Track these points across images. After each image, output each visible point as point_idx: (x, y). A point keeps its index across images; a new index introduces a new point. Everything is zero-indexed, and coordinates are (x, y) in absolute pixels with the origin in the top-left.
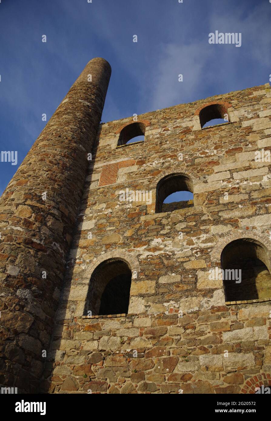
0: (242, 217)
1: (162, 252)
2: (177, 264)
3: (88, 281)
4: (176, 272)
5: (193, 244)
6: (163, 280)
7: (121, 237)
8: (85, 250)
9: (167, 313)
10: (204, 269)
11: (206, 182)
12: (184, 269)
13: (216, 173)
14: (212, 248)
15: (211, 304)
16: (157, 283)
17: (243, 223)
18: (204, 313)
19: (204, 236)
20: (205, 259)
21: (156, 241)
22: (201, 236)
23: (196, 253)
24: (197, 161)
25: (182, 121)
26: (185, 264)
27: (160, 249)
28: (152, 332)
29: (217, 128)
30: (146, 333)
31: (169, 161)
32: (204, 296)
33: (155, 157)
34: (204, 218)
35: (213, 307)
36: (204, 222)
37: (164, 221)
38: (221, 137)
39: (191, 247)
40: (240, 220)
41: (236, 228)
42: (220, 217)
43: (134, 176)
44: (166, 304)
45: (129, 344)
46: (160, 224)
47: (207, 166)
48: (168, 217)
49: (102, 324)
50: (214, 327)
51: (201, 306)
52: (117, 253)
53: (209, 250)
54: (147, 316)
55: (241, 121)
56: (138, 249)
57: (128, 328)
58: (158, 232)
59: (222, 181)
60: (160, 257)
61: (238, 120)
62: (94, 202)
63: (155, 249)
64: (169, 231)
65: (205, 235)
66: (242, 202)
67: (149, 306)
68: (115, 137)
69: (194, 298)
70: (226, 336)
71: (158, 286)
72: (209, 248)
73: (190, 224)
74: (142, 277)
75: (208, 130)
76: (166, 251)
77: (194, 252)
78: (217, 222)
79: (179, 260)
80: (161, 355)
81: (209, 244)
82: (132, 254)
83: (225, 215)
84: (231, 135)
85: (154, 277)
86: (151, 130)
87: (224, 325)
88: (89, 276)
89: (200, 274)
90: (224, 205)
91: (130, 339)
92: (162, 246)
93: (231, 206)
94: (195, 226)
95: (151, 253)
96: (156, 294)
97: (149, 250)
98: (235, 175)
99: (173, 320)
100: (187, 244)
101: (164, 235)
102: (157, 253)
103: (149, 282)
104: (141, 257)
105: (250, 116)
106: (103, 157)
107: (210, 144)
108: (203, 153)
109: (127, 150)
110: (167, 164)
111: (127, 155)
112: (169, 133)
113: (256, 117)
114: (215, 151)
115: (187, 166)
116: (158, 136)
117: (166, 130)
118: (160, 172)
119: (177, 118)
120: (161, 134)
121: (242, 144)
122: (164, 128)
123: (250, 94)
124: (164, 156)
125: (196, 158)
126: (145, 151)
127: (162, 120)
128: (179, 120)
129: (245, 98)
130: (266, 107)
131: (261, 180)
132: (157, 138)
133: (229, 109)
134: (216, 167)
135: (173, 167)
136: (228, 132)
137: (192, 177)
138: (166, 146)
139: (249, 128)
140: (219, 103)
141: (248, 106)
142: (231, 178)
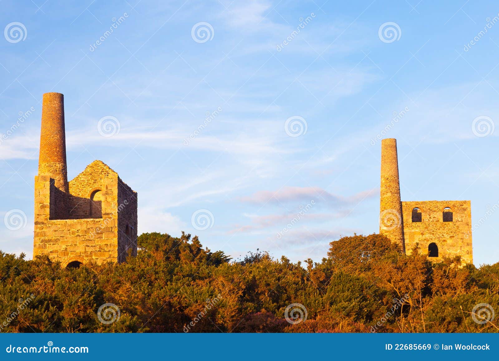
11: (442, 248)
13: (446, 245)
29: (448, 223)
33: (427, 233)
43: (420, 240)
47: (443, 242)
55: (456, 222)
59: (447, 249)
75: (445, 223)
84: (452, 229)
86: (425, 215)
98: (451, 247)
105: (460, 220)
106: (408, 227)
107: (445, 232)
108: (443, 235)
109: (417, 225)
110: (431, 237)
111: (417, 228)
112: (431, 220)
113: (462, 221)
114: (446, 235)
115: (438, 240)
116: (427, 220)
117: (430, 218)
118: (429, 240)
119: (435, 211)
120: (428, 220)
121: (455, 234)
122: (430, 217)
123: (463, 205)
124: (430, 233)
125: (440, 237)
126: (423, 228)
127: (429, 211)
128: (435, 213)
129: (460, 207)
130: (466, 216)
131: (457, 251)
132: (427, 222)
133: (454, 213)
134: (446, 243)
135: (433, 239)
136: (451, 227)
137: (439, 245)
138: (430, 228)
139: (458, 227)
140: (451, 207)
141: (460, 213)
142: (450, 249)
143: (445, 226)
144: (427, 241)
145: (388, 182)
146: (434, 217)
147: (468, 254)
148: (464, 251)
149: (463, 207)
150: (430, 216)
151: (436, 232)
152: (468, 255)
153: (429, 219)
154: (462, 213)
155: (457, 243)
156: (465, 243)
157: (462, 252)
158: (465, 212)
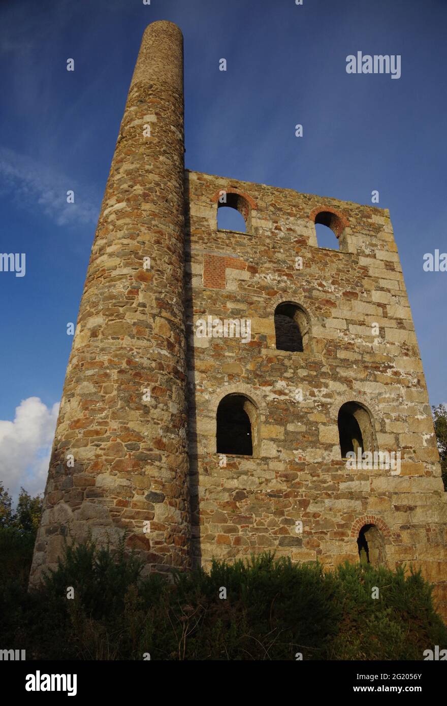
0: (356, 379)
1: (287, 397)
2: (301, 413)
3: (215, 415)
4: (302, 422)
5: (315, 396)
6: (291, 427)
7: (244, 370)
8: (204, 375)
9: (297, 460)
10: (324, 424)
11: (324, 326)
12: (308, 420)
13: (334, 318)
14: (331, 404)
15: (332, 458)
16: (285, 429)
17: (357, 385)
18: (326, 465)
19: (324, 391)
20: (326, 414)
21: (281, 384)
22: (322, 389)
23: (318, 406)
24: (315, 293)
25: (295, 222)
26: (309, 415)
27: (285, 394)
28: (286, 476)
29: (335, 253)
30: (280, 476)
31: (285, 282)
32: (326, 449)
33: (269, 269)
34: (323, 370)
35: (333, 461)
36: (324, 374)
37: (286, 362)
38: (339, 270)
39: (313, 398)
40: (354, 381)
41: (351, 389)
42: (338, 373)
43: (246, 287)
44: (295, 452)
45: (267, 484)
46: (283, 364)
47: (324, 305)
48: (290, 358)
49: (239, 464)
50: (334, 477)
51: (324, 458)
52: (241, 388)
53: (329, 406)
54: (280, 461)
55: (358, 254)
56: (264, 388)
57: (265, 470)
58: (282, 374)
59: (339, 331)
60: (285, 402)
61: (355, 252)
62: (202, 310)
63: (281, 393)
64: (292, 375)
65: (325, 389)
66: (356, 362)
67: (280, 451)
68: (212, 207)
69: (318, 450)
70: (342, 486)
71: (287, 433)
72: (328, 404)
73: (312, 373)
74: (270, 421)
75: (325, 252)
76: (290, 397)
77: (316, 404)
78: (335, 377)
79: (303, 410)
80: (296, 496)
81: (329, 400)
82: (258, 392)
83: (343, 373)
84: (349, 271)
85: (281, 422)
86: (259, 218)
87: (341, 477)
88: (216, 409)
89: (321, 427)
90: (341, 360)
91: (268, 481)
92: (287, 391)
93: (346, 363)
94: (316, 376)
95: (277, 396)
96: (285, 441)
97: (275, 392)
98: (351, 326)
99: (302, 466)
100: (310, 395)
101: (288, 378)
102: (283, 398)
103: (278, 427)
104: (268, 398)
105: (367, 252)
106: (202, 238)
107: (328, 275)
108: (321, 285)
109: (233, 240)
110: (283, 284)
111: (233, 248)
112: (281, 235)
113: (373, 256)
114: (333, 287)
115: (305, 297)
116: (269, 234)
117: (278, 229)
118: (276, 293)
119: (289, 214)
120: (272, 232)
121: (358, 288)
122: (275, 225)
123: (369, 217)
124: (279, 271)
125: (314, 288)
126: (256, 253)
127: (272, 208)
128: (292, 219)
129: (364, 219)
130: (383, 246)
131: (372, 342)
132: (268, 237)
133: (348, 230)
134: (333, 310)
135: (290, 291)
136: (345, 265)
137: (311, 314)
138: (280, 256)
139: (365, 269)
140: (337, 214)
141: (366, 235)
142: (348, 329)
143: (328, 259)
144: (268, 294)
146: (290, 229)
147: (406, 355)
148: (393, 344)
149: (370, 220)
150: (275, 222)
151: (298, 270)
152: (405, 358)
153: (273, 230)
154: (371, 236)
155: (367, 315)
156: (391, 318)
157: (388, 345)
158: (379, 235)
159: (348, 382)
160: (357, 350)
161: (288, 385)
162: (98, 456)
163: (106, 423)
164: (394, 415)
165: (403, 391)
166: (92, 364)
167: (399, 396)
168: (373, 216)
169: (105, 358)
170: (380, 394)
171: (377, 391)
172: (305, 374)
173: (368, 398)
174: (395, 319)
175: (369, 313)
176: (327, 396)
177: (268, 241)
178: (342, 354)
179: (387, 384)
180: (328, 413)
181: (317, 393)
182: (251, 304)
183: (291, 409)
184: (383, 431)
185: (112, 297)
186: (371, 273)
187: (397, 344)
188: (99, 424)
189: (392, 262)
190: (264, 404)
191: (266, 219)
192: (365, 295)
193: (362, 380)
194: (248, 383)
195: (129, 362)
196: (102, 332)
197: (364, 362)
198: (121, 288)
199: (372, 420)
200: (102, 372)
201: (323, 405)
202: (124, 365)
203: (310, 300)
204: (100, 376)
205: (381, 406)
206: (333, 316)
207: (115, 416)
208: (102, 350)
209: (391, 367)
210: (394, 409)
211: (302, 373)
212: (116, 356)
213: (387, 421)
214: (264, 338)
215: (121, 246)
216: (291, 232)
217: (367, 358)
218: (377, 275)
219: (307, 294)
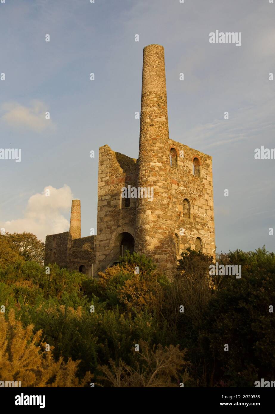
1: (185, 235)
4: (188, 243)
6: (186, 245)
10: (192, 244)
11: (193, 208)
17: (200, 231)
24: (192, 195)
33: (182, 184)
34: (193, 225)
36: (193, 227)
37: (185, 222)
38: (198, 185)
41: (198, 232)
42: (196, 226)
43: (177, 192)
47: (194, 200)
55: (203, 178)
58: (184, 226)
64: (186, 227)
65: (193, 232)
66: (200, 223)
72: (194, 237)
75: (195, 177)
78: (195, 228)
79: (188, 239)
82: (179, 233)
83: (198, 227)
85: (184, 244)
86: (180, 161)
89: (192, 245)
92: (185, 233)
93: (198, 223)
94: (191, 227)
95: (183, 234)
104: (181, 235)
105: (205, 177)
107: (195, 187)
108: (193, 192)
109: (173, 171)
110: (185, 191)
111: (174, 175)
112: (185, 169)
113: (206, 179)
114: (196, 192)
116: (182, 168)
117: (184, 166)
118: (183, 195)
119: (187, 159)
120: (183, 168)
121: (202, 193)
124: (184, 185)
126: (179, 177)
127: (183, 156)
128: (188, 161)
129: (205, 161)
130: (209, 174)
131: (204, 215)
132: (182, 170)
133: (201, 167)
134: (196, 202)
135: (186, 194)
136: (200, 183)
137: (191, 204)
138: (184, 179)
139: (204, 184)
140: (199, 159)
141: (205, 169)
142: (198, 210)
143: (195, 180)
144: (181, 195)
145: (162, 102)
146: (187, 166)
147: (211, 220)
148: (208, 216)
149: (207, 162)
150: (184, 163)
151: (188, 185)
152: (211, 222)
154: (207, 169)
155: (203, 204)
156: (209, 206)
157: (207, 216)
158: (208, 169)
159: (198, 230)
160: (200, 218)
161: (185, 230)
162: (166, 258)
163: (167, 248)
164: (207, 242)
165: (209, 233)
166: (160, 228)
167: (208, 236)
168: (208, 160)
169: (164, 227)
170: (204, 235)
171: (204, 234)
172: (189, 227)
173: (202, 236)
174: (210, 206)
175: (204, 204)
176: (194, 235)
177: (182, 172)
178: (197, 220)
179: (206, 231)
180: (193, 241)
181: (191, 234)
182: (178, 199)
183: (186, 239)
184: (204, 248)
185: (163, 205)
186: (205, 187)
187: (209, 216)
188: (166, 248)
189: (211, 182)
190: (180, 237)
191: (181, 161)
192: (203, 196)
193: (201, 229)
194: (177, 229)
195: (170, 229)
196: (162, 217)
197: (202, 223)
198: (165, 202)
199: (202, 243)
200: (164, 231)
201: (192, 238)
202: (169, 230)
203: (191, 198)
204: (164, 233)
205: (205, 239)
206: (196, 204)
207: (169, 246)
208: (163, 224)
209: (207, 225)
210: (207, 240)
211: (189, 226)
212: (167, 226)
213: (205, 244)
214: (180, 213)
215: (162, 184)
216: (187, 168)
217: (202, 221)
218: (207, 188)
219: (190, 195)
